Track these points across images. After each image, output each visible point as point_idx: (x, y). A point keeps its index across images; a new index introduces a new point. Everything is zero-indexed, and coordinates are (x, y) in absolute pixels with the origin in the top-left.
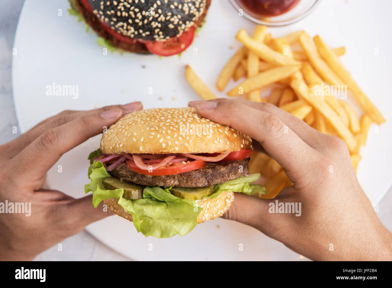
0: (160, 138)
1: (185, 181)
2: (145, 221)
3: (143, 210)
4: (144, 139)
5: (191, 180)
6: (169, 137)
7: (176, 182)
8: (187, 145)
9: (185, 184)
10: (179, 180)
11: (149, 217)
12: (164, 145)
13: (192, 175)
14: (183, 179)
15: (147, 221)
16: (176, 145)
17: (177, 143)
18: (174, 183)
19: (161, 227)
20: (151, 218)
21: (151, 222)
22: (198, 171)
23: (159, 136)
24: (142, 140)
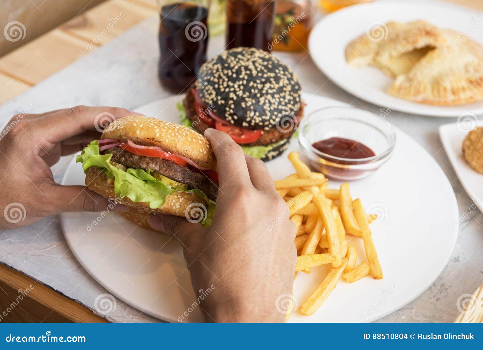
0: (156, 129)
1: (165, 169)
2: (125, 184)
3: (125, 176)
4: (143, 126)
5: (170, 170)
6: (164, 130)
7: (157, 167)
8: (176, 141)
9: (164, 171)
10: (160, 167)
11: (129, 182)
12: (158, 135)
13: (173, 166)
14: (164, 166)
15: (127, 185)
16: (168, 139)
17: (169, 136)
18: (155, 167)
19: (137, 192)
20: (130, 183)
21: (130, 186)
22: (179, 166)
23: (156, 127)
24: (141, 126)
